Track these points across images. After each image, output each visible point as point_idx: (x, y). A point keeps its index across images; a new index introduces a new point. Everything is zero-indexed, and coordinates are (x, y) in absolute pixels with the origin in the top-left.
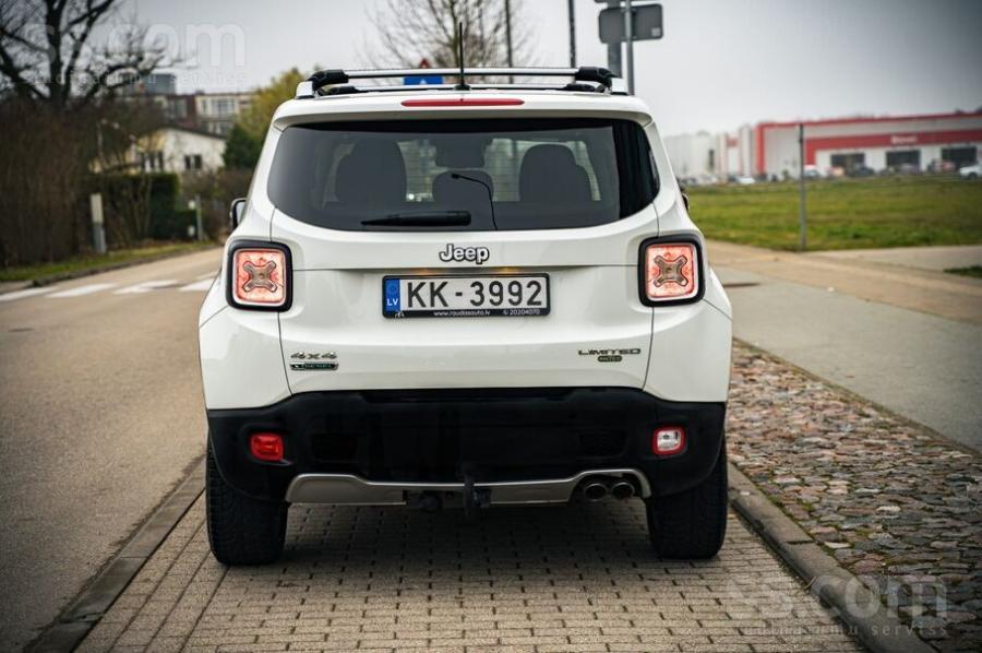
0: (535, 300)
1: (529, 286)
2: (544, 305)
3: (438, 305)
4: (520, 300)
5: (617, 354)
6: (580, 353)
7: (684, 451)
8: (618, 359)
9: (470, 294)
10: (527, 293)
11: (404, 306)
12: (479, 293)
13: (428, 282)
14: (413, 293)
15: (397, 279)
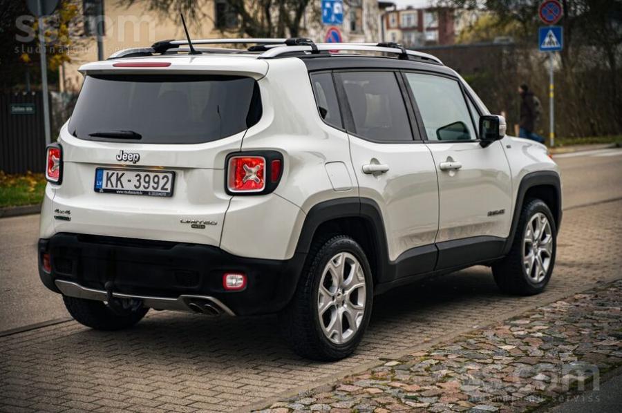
0: (165, 187)
1: (163, 178)
2: (169, 191)
3: (119, 187)
4: (158, 187)
5: (202, 224)
6: (181, 222)
7: (245, 288)
8: (203, 227)
9: (135, 182)
10: (162, 182)
11: (104, 187)
12: (139, 181)
13: (116, 172)
14: (109, 179)
15: (102, 169)
